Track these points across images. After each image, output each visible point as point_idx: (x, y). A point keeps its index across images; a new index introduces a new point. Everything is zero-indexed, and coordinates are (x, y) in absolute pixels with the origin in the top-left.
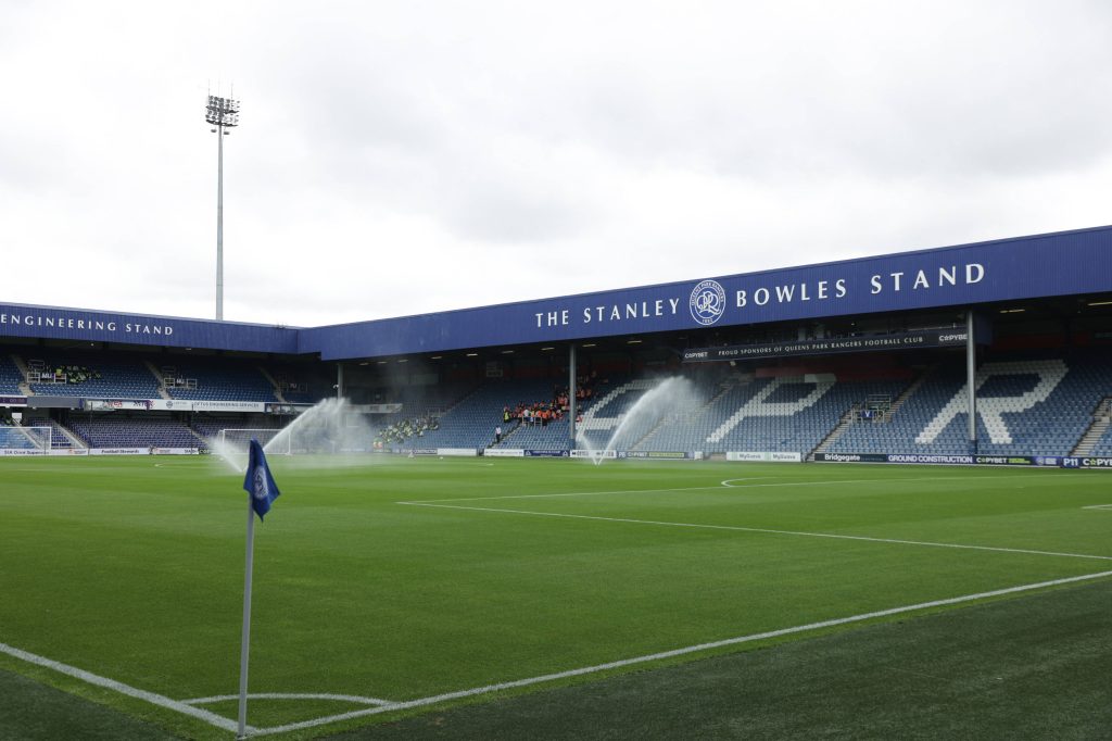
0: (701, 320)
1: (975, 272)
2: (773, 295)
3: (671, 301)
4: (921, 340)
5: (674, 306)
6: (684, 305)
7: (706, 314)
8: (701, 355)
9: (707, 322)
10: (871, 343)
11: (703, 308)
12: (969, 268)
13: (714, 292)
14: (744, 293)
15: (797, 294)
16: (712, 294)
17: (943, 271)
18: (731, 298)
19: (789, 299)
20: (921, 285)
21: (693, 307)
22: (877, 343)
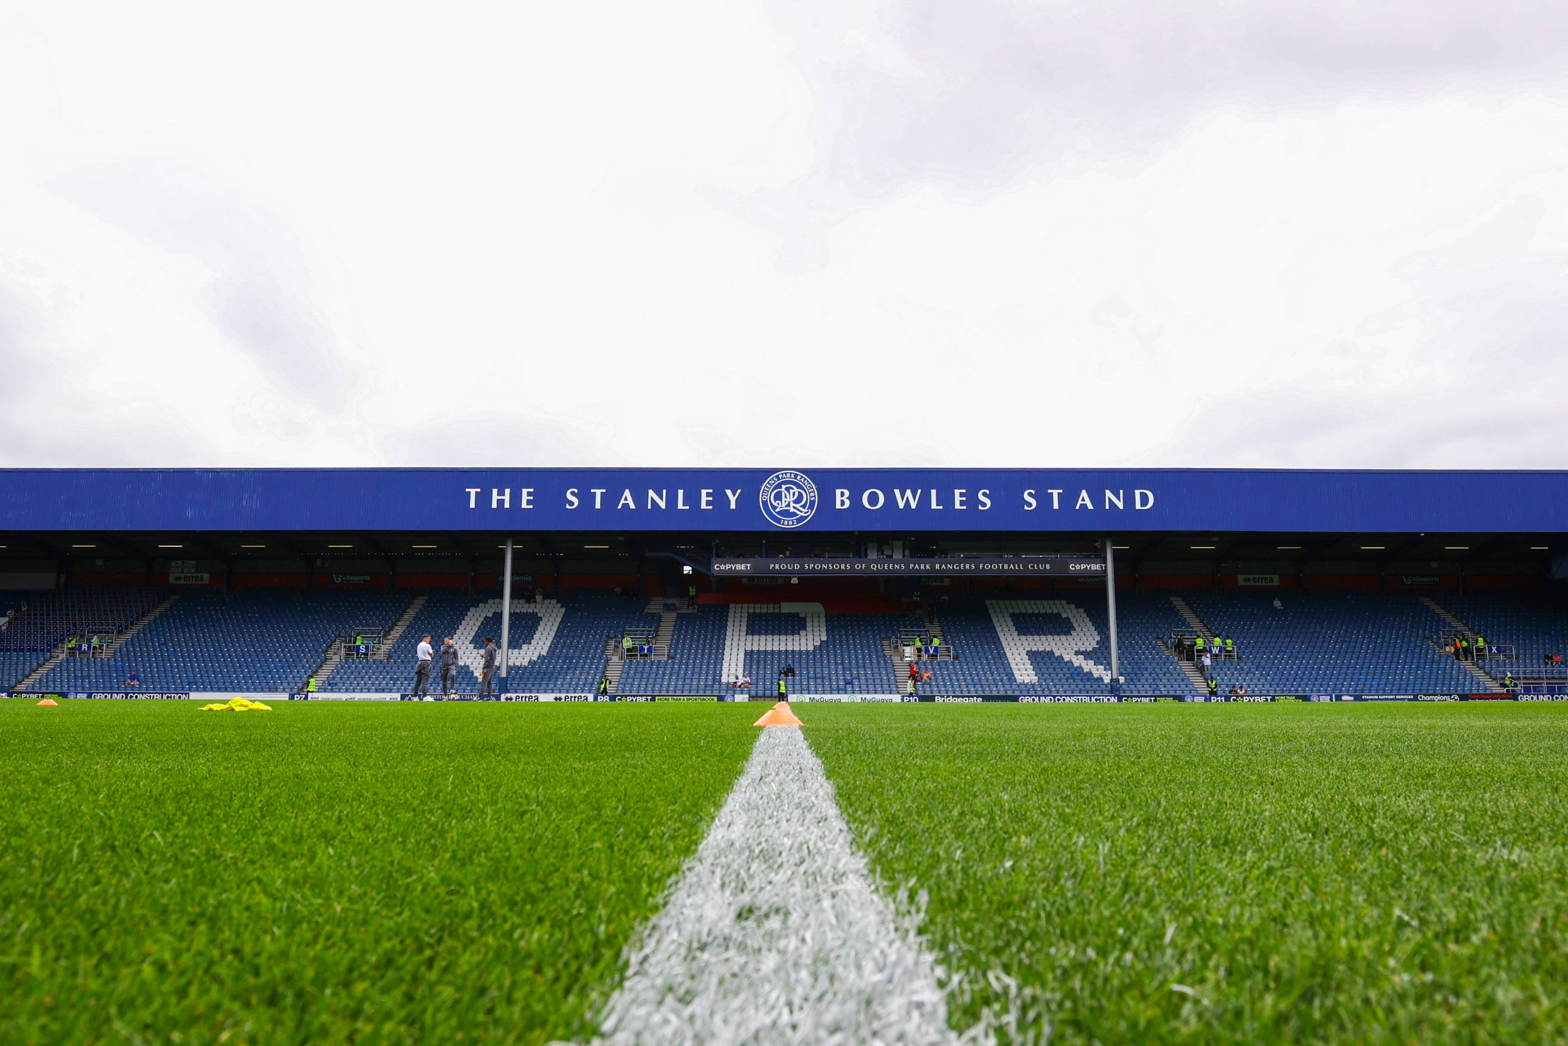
0: (779, 521)
1: (1144, 499)
2: (891, 499)
3: (729, 492)
4: (1048, 567)
5: (733, 500)
6: (749, 500)
7: (786, 513)
8: (741, 567)
9: (788, 524)
10: (988, 567)
11: (781, 506)
12: (1137, 493)
13: (799, 486)
14: (847, 493)
15: (925, 500)
16: (796, 489)
17: (1108, 494)
18: (826, 498)
19: (913, 505)
20: (1084, 506)
21: (765, 503)
22: (994, 566)
